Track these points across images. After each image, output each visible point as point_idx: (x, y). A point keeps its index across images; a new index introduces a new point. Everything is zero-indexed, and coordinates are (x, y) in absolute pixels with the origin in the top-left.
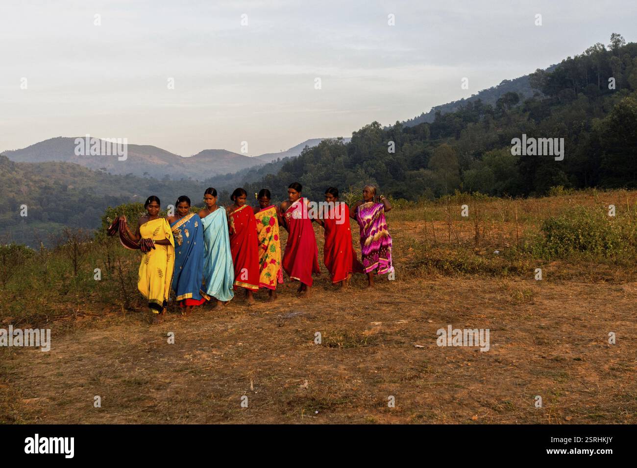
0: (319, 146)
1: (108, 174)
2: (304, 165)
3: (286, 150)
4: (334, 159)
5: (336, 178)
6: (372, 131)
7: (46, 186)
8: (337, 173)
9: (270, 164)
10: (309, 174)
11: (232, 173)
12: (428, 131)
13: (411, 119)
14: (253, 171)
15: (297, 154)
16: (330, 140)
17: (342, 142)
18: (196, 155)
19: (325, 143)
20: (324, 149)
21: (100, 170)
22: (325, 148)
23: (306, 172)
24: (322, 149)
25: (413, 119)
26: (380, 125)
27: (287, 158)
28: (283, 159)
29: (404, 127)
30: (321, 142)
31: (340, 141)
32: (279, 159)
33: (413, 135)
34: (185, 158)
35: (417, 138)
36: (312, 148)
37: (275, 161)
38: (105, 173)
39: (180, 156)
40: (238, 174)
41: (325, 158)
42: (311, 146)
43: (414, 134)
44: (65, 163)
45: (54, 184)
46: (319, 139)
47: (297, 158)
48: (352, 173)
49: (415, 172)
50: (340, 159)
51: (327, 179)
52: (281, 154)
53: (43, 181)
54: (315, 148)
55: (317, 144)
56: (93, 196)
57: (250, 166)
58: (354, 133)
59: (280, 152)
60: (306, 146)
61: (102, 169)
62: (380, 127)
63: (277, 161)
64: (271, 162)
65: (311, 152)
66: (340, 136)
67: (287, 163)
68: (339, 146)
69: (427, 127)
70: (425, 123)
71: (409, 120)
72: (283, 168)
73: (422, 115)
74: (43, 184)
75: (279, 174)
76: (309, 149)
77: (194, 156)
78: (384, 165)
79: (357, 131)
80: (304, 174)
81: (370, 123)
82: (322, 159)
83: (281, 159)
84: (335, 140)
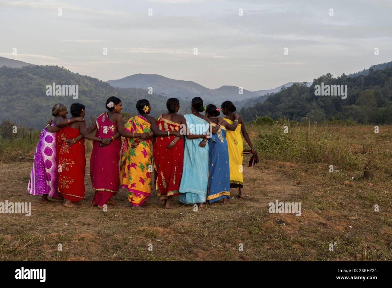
0: (291, 87)
1: (165, 97)
2: (280, 98)
3: (274, 88)
4: (300, 95)
5: (299, 107)
6: (326, 78)
7: (129, 102)
8: (300, 105)
9: (262, 97)
10: (283, 104)
11: (239, 101)
12: (364, 81)
13: (356, 73)
14: (251, 100)
15: (278, 91)
16: (298, 84)
17: (306, 85)
18: (218, 89)
19: (295, 85)
20: (294, 89)
21: (161, 94)
23: (281, 103)
24: (293, 88)
26: (332, 75)
27: (272, 93)
29: (347, 77)
30: (293, 84)
31: (305, 84)
32: (268, 94)
33: (353, 83)
34: (211, 90)
35: (355, 85)
36: (287, 88)
38: (164, 96)
39: (209, 89)
40: (242, 101)
41: (294, 95)
44: (141, 89)
45: (134, 101)
47: (277, 94)
48: (309, 105)
49: (349, 106)
50: (303, 96)
51: (293, 108)
53: (128, 99)
54: (289, 88)
55: (290, 86)
56: (155, 109)
57: (250, 97)
58: (315, 80)
59: (270, 89)
61: (162, 94)
62: (332, 76)
63: (267, 95)
64: (263, 95)
65: (286, 90)
66: (305, 82)
68: (304, 87)
69: (362, 78)
70: (362, 76)
71: (354, 73)
72: (268, 99)
73: (363, 71)
74: (128, 101)
75: (264, 102)
76: (285, 88)
77: (217, 89)
78: (330, 101)
79: (317, 78)
80: (279, 104)
81: (325, 74)
82: (292, 95)
83: (270, 93)
84: (301, 84)
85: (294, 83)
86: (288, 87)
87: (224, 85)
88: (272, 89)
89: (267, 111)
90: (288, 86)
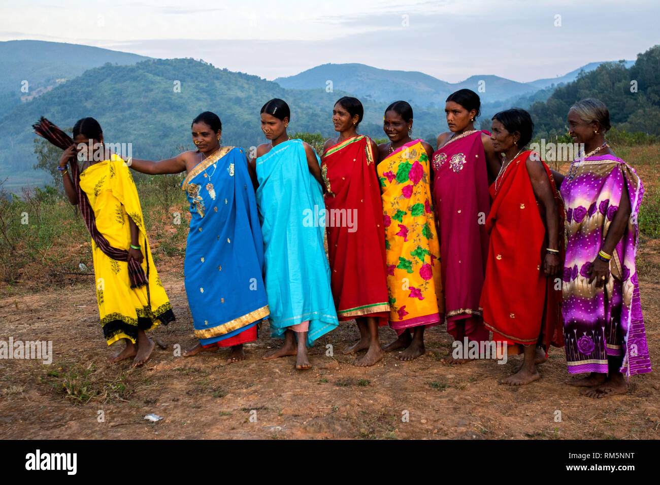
0: (597, 70)
1: (373, 101)
2: (578, 91)
3: (564, 75)
4: (613, 84)
5: (613, 105)
7: (313, 113)
8: (614, 101)
9: (543, 91)
11: (501, 100)
14: (523, 98)
15: (573, 79)
16: (609, 64)
17: (624, 65)
18: (464, 82)
19: (603, 67)
20: (602, 74)
21: (366, 97)
22: (604, 72)
24: (600, 73)
27: (562, 83)
28: (558, 85)
30: (599, 66)
31: (622, 64)
32: (553, 85)
34: (452, 84)
36: (589, 73)
37: (549, 87)
38: (371, 100)
39: (447, 83)
40: (507, 101)
41: (603, 84)
42: (587, 71)
45: (320, 111)
46: (598, 63)
47: (571, 84)
52: (558, 79)
53: (310, 108)
54: (593, 73)
55: (594, 69)
57: (521, 94)
58: (640, 55)
59: (556, 77)
60: (582, 70)
61: (367, 96)
63: (551, 87)
64: (544, 89)
65: (587, 77)
66: (622, 59)
67: (558, 89)
68: (620, 70)
72: (554, 95)
74: (311, 111)
75: (549, 101)
76: (585, 73)
77: (461, 82)
79: (643, 52)
80: (576, 102)
82: (599, 84)
83: (556, 85)
84: (616, 64)
85: (602, 64)
86: (591, 71)
87: (473, 75)
88: (559, 76)
89: (555, 115)
90: (592, 70)
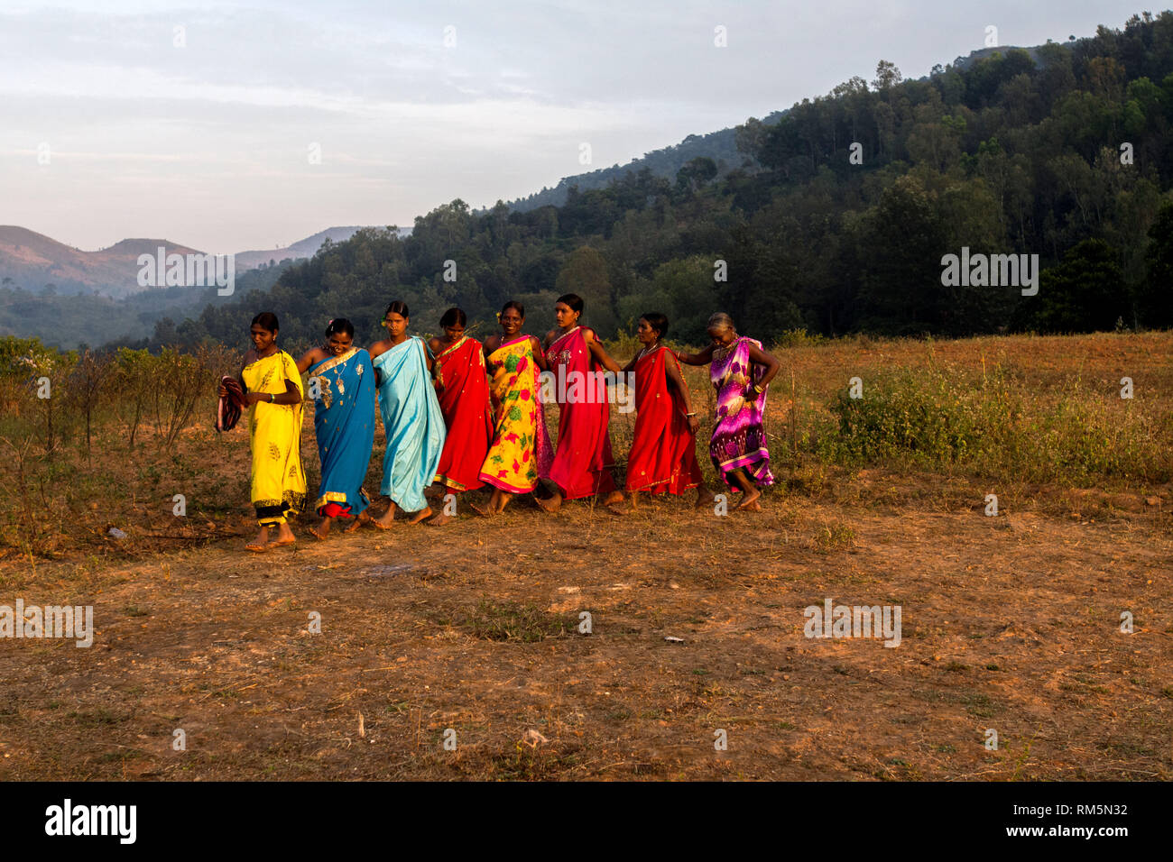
0: (351, 241)
2: (322, 275)
3: (287, 246)
4: (380, 266)
5: (383, 301)
6: (452, 216)
8: (385, 293)
9: (255, 271)
10: (332, 292)
12: (555, 222)
13: (524, 199)
15: (310, 254)
16: (372, 231)
17: (395, 235)
18: (109, 249)
19: (362, 236)
20: (361, 247)
22: (364, 245)
23: (326, 289)
24: (358, 246)
25: (527, 198)
26: (467, 206)
27: (288, 260)
28: (281, 262)
29: (511, 212)
30: (355, 234)
31: (392, 233)
32: (272, 262)
33: (526, 228)
34: (86, 253)
35: (534, 234)
36: (339, 244)
37: (265, 264)
39: (77, 250)
41: (363, 264)
42: (336, 240)
43: (529, 226)
46: (351, 227)
47: (308, 263)
48: (413, 293)
49: (532, 294)
50: (393, 267)
51: (366, 303)
52: (277, 252)
54: (344, 245)
55: (347, 238)
58: (419, 219)
59: (275, 248)
60: (327, 240)
62: (467, 210)
63: (268, 265)
64: (257, 268)
65: (335, 251)
66: (392, 225)
67: (288, 270)
68: (389, 242)
69: (552, 214)
70: (549, 207)
71: (518, 199)
72: (282, 279)
73: (542, 192)
75: (274, 289)
76: (332, 245)
77: (104, 250)
78: (473, 280)
79: (424, 215)
80: (322, 292)
81: (448, 202)
82: (357, 264)
83: (277, 262)
84: (382, 231)
85: (360, 230)
86: (342, 243)
87: (127, 238)
88: (281, 247)
89: (288, 315)
90: (343, 240)
